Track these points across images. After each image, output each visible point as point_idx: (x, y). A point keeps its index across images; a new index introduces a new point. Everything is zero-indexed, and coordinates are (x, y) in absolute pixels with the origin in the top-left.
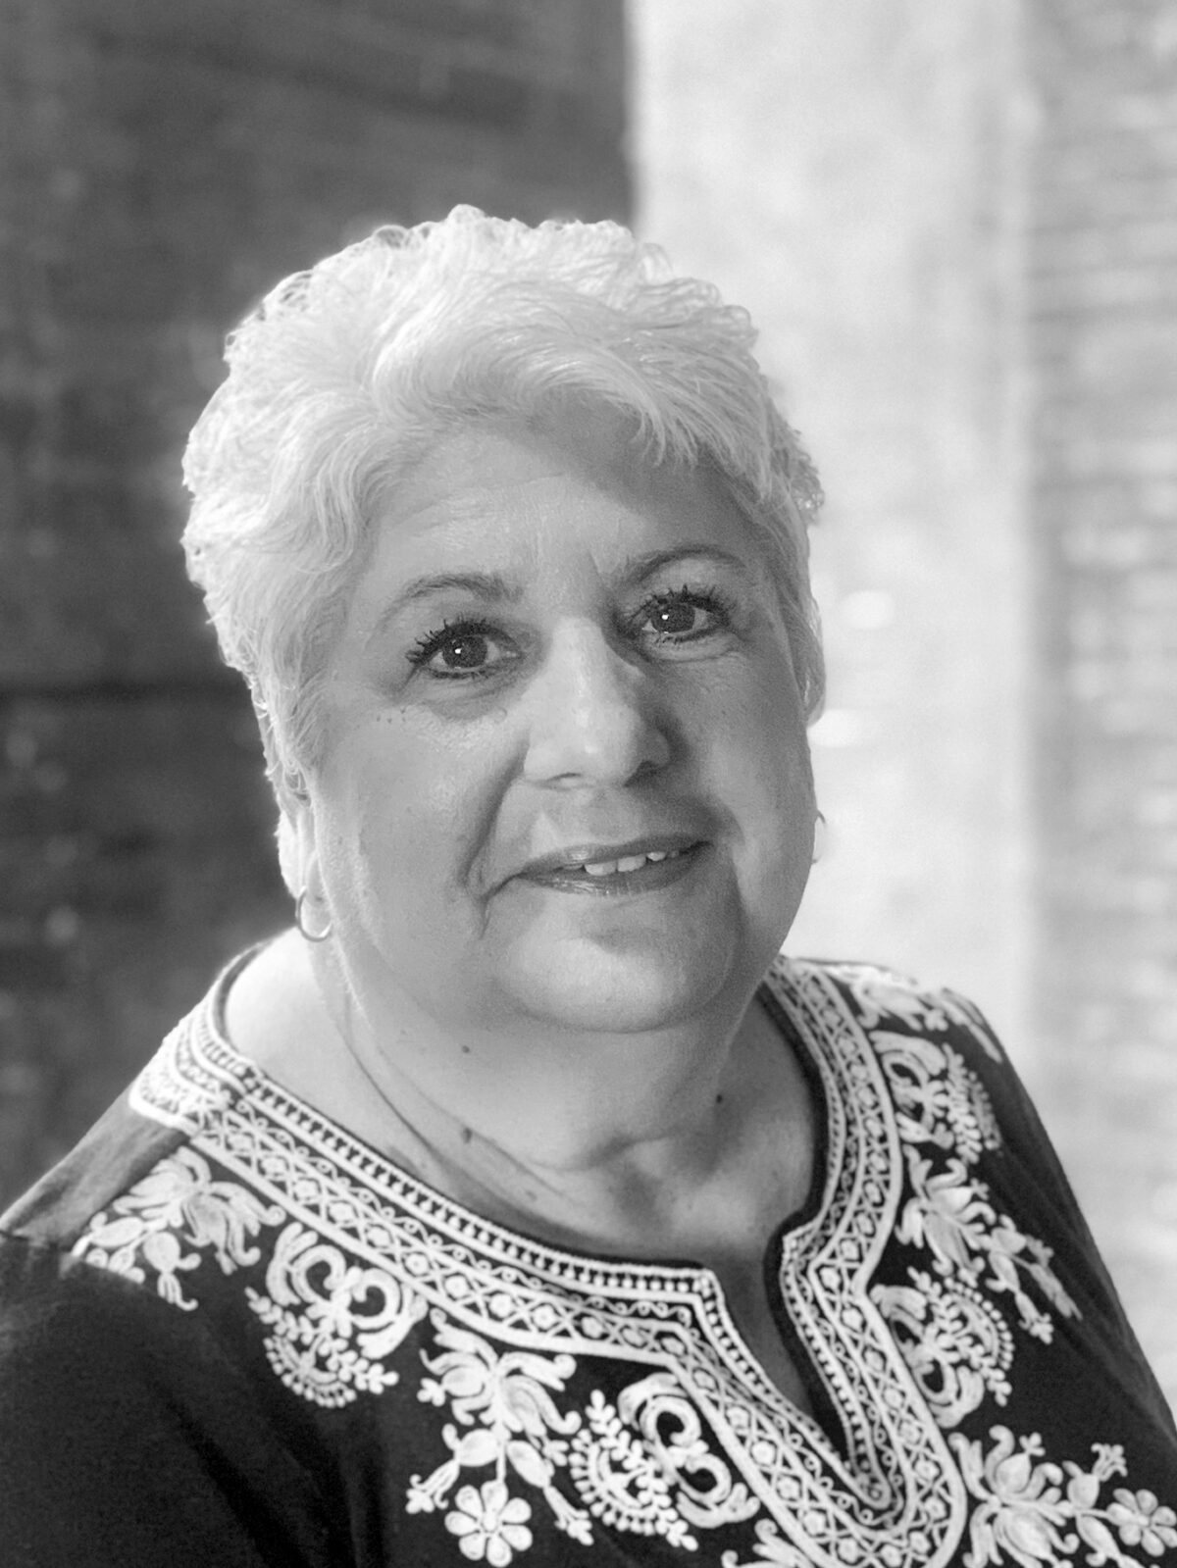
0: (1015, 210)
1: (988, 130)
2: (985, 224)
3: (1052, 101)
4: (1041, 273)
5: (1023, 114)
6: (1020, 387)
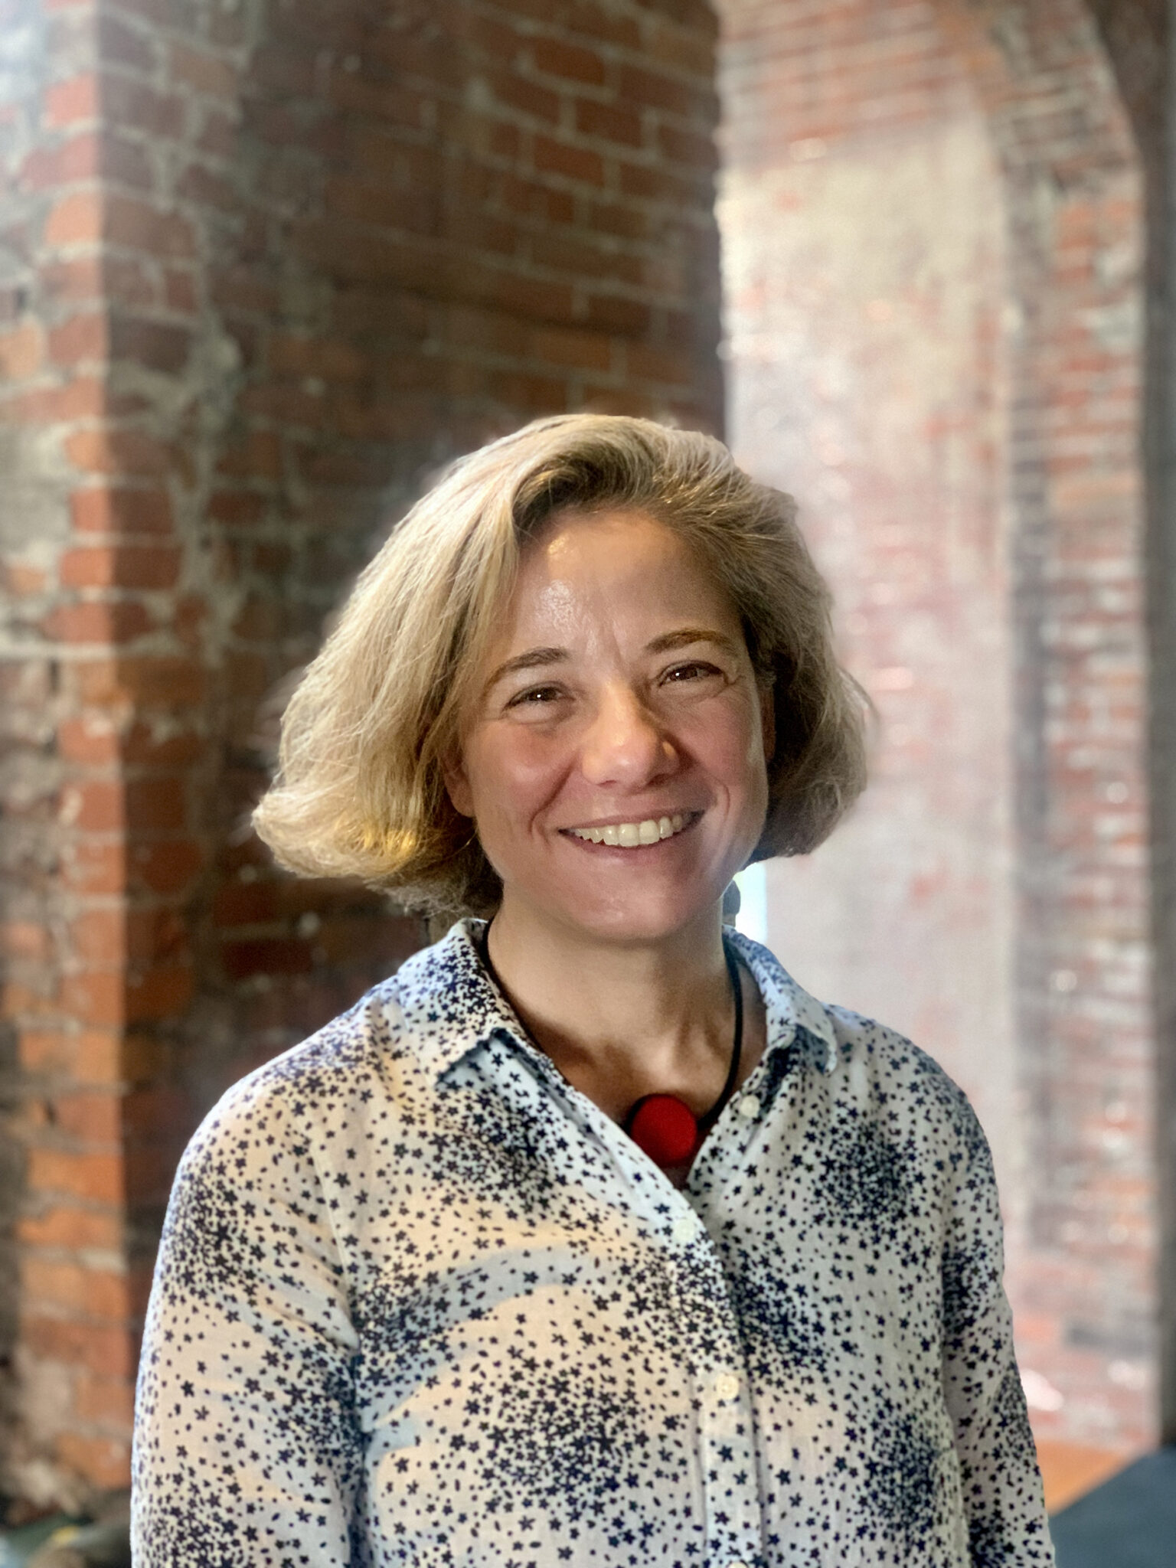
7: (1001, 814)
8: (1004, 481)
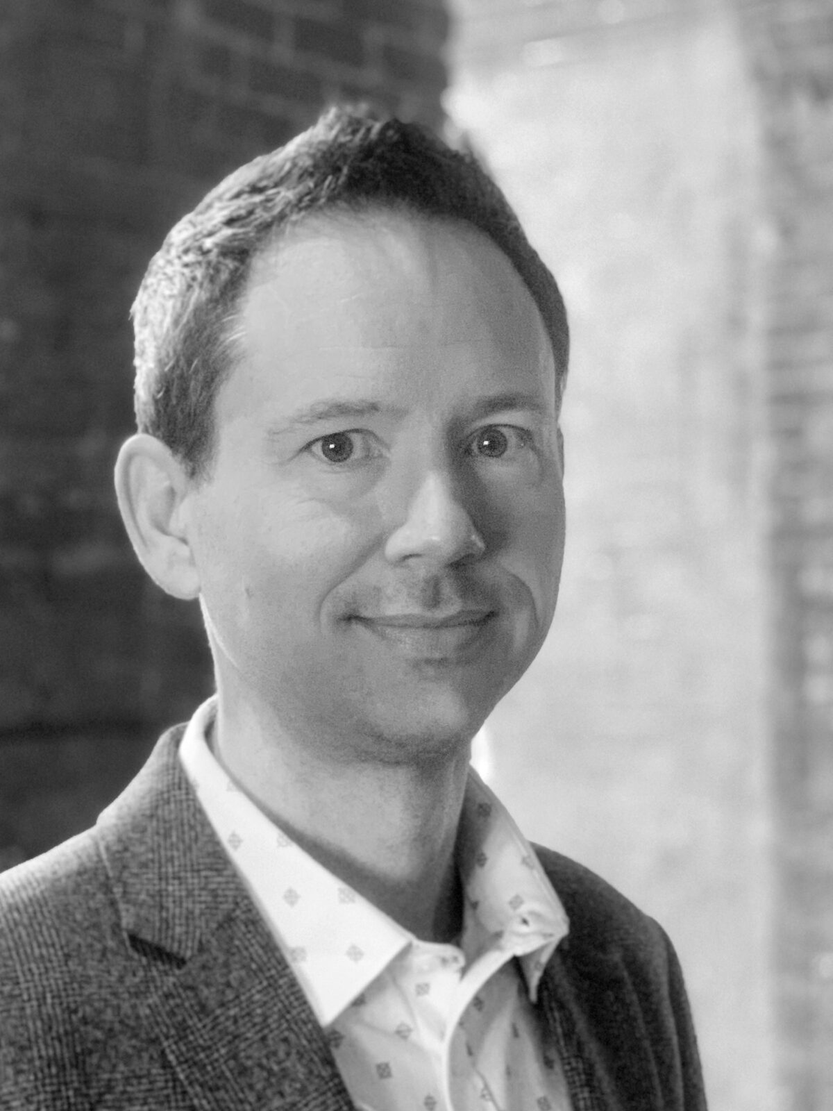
0: (758, 315)
1: (737, 250)
2: (735, 323)
3: (787, 230)
4: (779, 365)
5: (764, 239)
6: (763, 455)
7: (758, 777)
8: (759, 414)
